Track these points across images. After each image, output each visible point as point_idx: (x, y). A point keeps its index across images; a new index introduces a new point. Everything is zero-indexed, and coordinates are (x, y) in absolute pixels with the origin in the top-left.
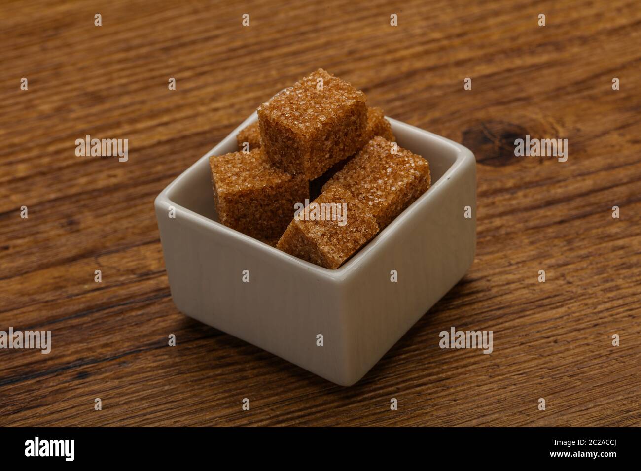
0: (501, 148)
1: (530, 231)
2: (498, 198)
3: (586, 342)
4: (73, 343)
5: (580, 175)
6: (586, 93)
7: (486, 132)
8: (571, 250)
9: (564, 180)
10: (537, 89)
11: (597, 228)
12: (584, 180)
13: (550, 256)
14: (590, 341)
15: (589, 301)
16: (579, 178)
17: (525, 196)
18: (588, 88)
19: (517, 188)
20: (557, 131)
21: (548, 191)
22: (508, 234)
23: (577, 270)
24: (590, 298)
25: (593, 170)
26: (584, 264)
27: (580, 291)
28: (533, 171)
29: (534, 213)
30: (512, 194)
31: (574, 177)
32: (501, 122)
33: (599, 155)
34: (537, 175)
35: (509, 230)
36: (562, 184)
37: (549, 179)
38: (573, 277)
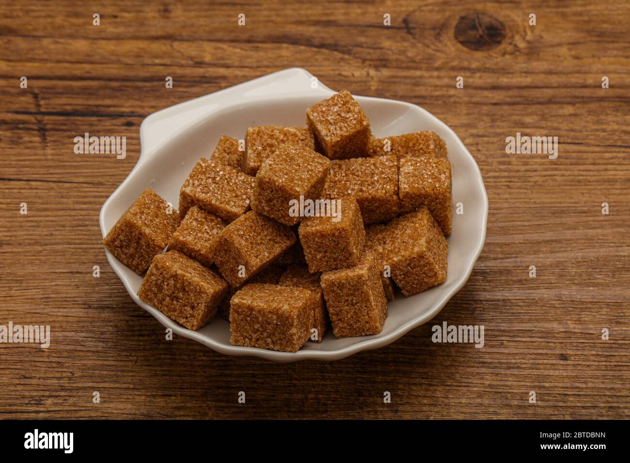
0: (481, 37)
1: (471, 105)
4: (133, 99)
5: (526, 72)
7: (477, 21)
8: (492, 127)
9: (512, 73)
11: (518, 115)
12: (526, 77)
13: (476, 127)
16: (524, 75)
17: (480, 77)
19: (478, 70)
20: (526, 34)
21: (498, 78)
22: (455, 102)
23: (488, 143)
24: (487, 165)
25: (537, 71)
26: (495, 140)
28: (495, 60)
29: (480, 92)
30: (473, 73)
31: (521, 72)
32: (491, 16)
33: (546, 60)
34: (497, 64)
35: (457, 100)
36: (510, 76)
37: (503, 69)
38: (483, 147)
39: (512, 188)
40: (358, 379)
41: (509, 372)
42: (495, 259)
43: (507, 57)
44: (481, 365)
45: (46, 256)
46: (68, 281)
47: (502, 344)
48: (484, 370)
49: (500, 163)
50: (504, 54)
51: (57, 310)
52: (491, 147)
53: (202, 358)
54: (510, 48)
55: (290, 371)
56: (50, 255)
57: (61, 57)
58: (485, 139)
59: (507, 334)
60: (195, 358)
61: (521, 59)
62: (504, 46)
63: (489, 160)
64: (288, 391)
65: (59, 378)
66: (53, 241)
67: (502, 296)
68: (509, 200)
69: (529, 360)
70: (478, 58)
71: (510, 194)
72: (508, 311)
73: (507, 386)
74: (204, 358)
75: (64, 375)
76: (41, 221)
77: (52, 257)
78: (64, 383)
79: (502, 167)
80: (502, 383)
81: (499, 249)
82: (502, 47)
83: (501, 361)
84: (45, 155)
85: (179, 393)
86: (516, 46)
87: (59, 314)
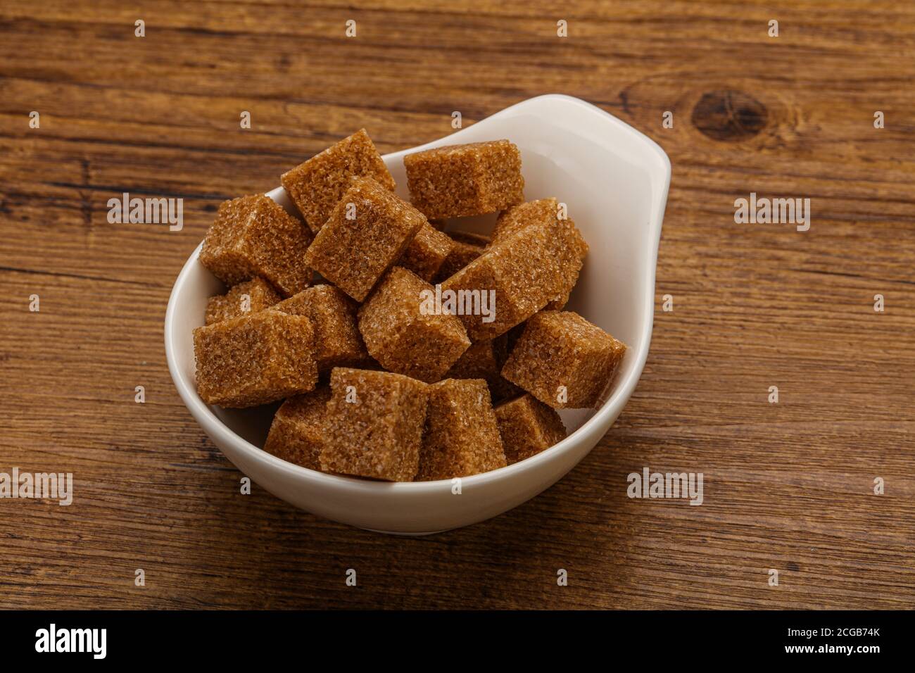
0: (731, 123)
1: (702, 213)
2: (695, 171)
3: (682, 336)
4: (219, 176)
5: (789, 175)
6: (852, 94)
7: (727, 102)
8: (729, 245)
9: (770, 175)
10: (808, 74)
12: (789, 180)
13: (705, 244)
14: (687, 337)
15: (712, 299)
16: (786, 177)
17: (721, 177)
18: (857, 90)
19: (719, 166)
20: (797, 123)
21: (747, 180)
22: (680, 209)
23: (720, 266)
24: (714, 296)
25: (805, 173)
26: (731, 263)
27: (710, 286)
28: (746, 156)
29: (718, 196)
30: (711, 171)
31: (783, 174)
32: (748, 97)
33: (822, 160)
34: (748, 161)
35: (683, 205)
36: (765, 177)
37: (756, 168)
38: (713, 271)
39: (748, 330)
40: (487, 574)
41: (708, 580)
42: (709, 424)
43: (765, 152)
44: (669, 567)
45: (66, 376)
46: (92, 411)
47: (704, 541)
48: (672, 575)
49: (735, 294)
50: (760, 148)
51: (71, 449)
52: (724, 272)
53: (266, 528)
54: (770, 141)
55: (388, 555)
56: (73, 376)
57: (128, 115)
58: (717, 261)
59: (713, 528)
60: (255, 527)
61: (784, 156)
62: (761, 137)
63: (719, 290)
64: (382, 582)
65: (59, 541)
66: (79, 357)
67: (713, 475)
68: (741, 346)
69: (741, 566)
70: (723, 151)
71: (743, 337)
72: (719, 496)
73: (703, 599)
74: (270, 529)
75: (68, 537)
76: (67, 330)
77: (75, 379)
78: (66, 548)
79: (736, 300)
80: (697, 595)
81: (716, 411)
82: (759, 138)
83: (699, 564)
84: (86, 243)
85: (227, 574)
86: (779, 138)
87: (73, 455)
